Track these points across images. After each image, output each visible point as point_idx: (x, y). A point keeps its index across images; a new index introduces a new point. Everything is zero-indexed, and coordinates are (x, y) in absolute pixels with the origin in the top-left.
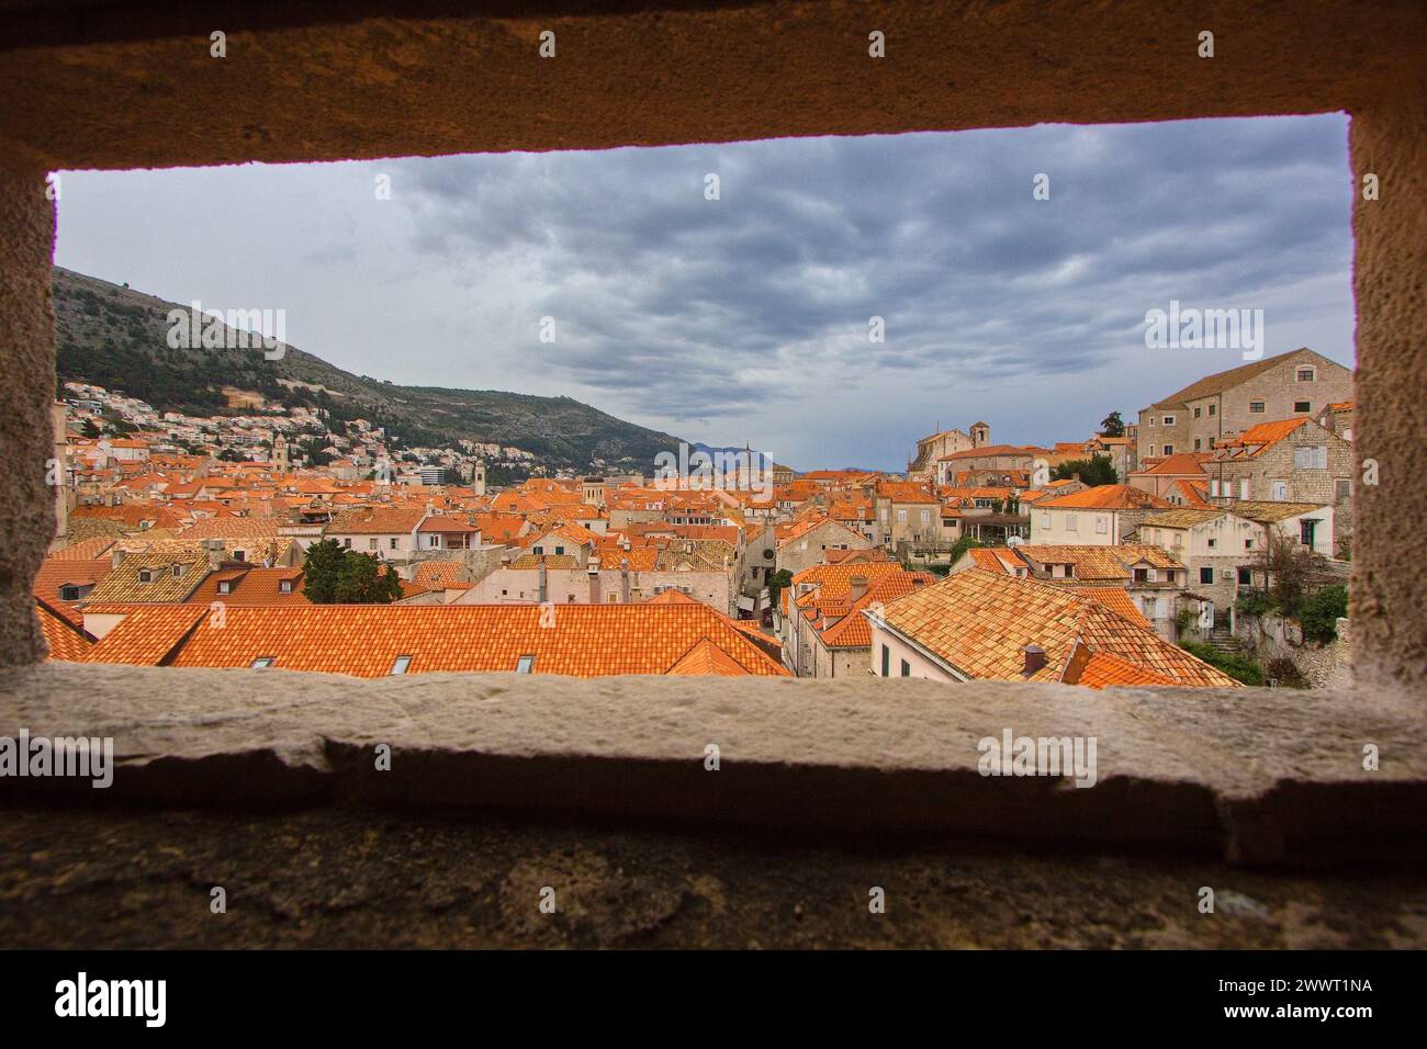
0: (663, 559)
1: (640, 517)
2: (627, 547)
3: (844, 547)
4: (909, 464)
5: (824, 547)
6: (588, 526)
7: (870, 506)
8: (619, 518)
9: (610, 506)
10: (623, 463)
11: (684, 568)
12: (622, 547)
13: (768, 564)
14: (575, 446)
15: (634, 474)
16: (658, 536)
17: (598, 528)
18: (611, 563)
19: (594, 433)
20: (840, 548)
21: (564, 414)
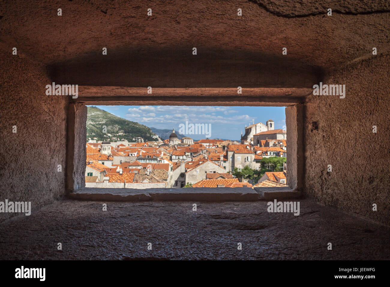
0: (137, 177)
1: (127, 159)
2: (121, 173)
3: (215, 172)
4: (242, 137)
5: (206, 172)
6: (103, 163)
7: (226, 155)
8: (117, 160)
9: (113, 154)
10: (120, 136)
11: (146, 181)
12: (119, 172)
13: (182, 180)
14: (97, 128)
15: (124, 141)
16: (134, 168)
17: (108, 164)
18: (114, 180)
19: (106, 122)
20: (213, 173)
21: (93, 114)
